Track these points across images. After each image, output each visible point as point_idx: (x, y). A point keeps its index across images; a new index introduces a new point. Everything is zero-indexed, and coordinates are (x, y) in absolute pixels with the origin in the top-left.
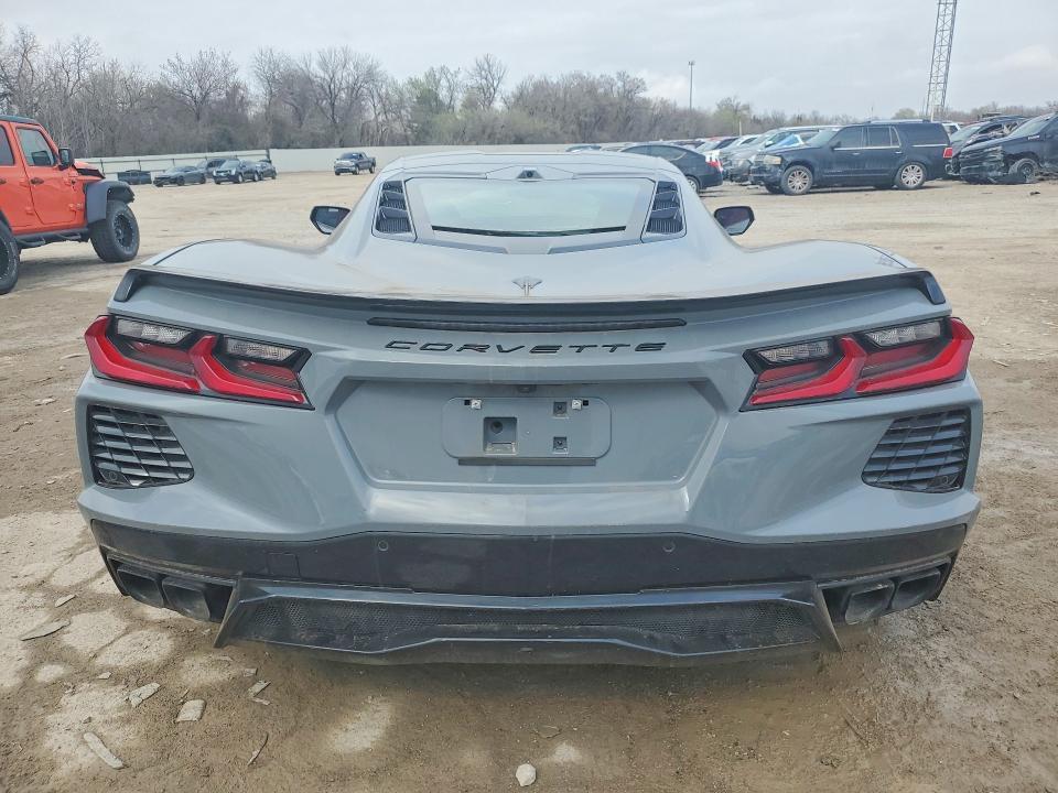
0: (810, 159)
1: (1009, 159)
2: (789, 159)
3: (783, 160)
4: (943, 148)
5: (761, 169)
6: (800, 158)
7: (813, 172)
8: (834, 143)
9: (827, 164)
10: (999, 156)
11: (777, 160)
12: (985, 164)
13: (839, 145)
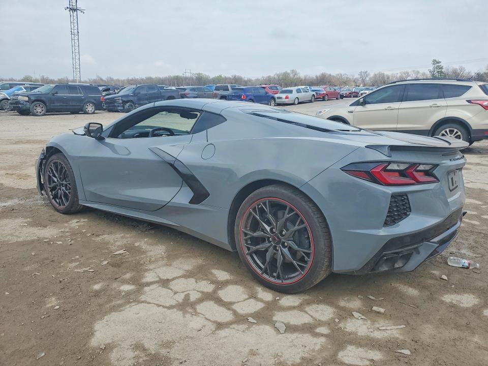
0: (43, 99)
1: (124, 102)
2: (33, 98)
3: (29, 99)
4: (100, 97)
5: (18, 103)
6: (39, 98)
7: (46, 105)
8: (53, 92)
9: (52, 101)
10: (121, 101)
11: (27, 99)
12: (115, 104)
13: (57, 93)
